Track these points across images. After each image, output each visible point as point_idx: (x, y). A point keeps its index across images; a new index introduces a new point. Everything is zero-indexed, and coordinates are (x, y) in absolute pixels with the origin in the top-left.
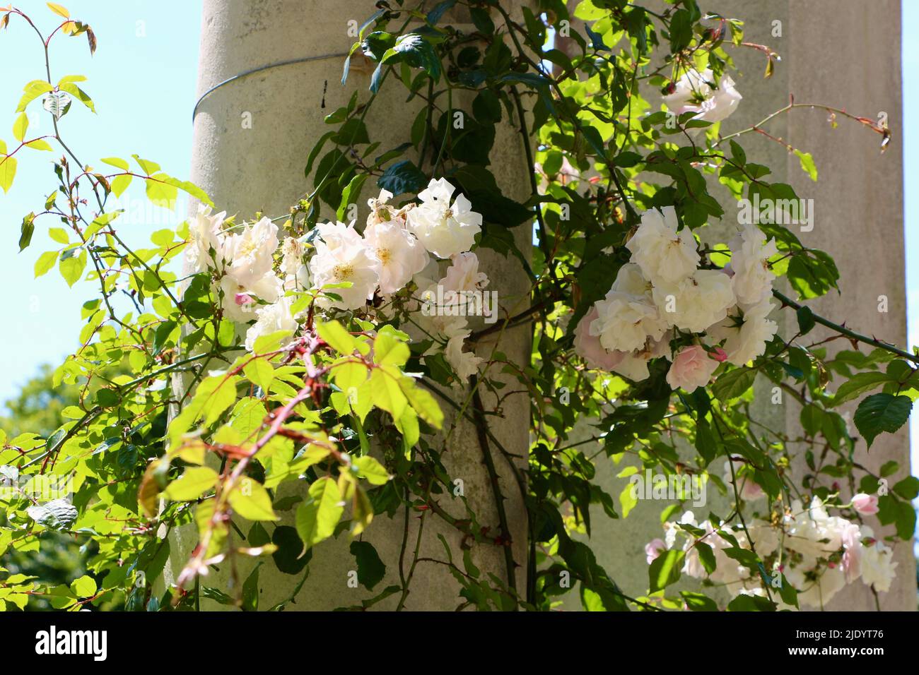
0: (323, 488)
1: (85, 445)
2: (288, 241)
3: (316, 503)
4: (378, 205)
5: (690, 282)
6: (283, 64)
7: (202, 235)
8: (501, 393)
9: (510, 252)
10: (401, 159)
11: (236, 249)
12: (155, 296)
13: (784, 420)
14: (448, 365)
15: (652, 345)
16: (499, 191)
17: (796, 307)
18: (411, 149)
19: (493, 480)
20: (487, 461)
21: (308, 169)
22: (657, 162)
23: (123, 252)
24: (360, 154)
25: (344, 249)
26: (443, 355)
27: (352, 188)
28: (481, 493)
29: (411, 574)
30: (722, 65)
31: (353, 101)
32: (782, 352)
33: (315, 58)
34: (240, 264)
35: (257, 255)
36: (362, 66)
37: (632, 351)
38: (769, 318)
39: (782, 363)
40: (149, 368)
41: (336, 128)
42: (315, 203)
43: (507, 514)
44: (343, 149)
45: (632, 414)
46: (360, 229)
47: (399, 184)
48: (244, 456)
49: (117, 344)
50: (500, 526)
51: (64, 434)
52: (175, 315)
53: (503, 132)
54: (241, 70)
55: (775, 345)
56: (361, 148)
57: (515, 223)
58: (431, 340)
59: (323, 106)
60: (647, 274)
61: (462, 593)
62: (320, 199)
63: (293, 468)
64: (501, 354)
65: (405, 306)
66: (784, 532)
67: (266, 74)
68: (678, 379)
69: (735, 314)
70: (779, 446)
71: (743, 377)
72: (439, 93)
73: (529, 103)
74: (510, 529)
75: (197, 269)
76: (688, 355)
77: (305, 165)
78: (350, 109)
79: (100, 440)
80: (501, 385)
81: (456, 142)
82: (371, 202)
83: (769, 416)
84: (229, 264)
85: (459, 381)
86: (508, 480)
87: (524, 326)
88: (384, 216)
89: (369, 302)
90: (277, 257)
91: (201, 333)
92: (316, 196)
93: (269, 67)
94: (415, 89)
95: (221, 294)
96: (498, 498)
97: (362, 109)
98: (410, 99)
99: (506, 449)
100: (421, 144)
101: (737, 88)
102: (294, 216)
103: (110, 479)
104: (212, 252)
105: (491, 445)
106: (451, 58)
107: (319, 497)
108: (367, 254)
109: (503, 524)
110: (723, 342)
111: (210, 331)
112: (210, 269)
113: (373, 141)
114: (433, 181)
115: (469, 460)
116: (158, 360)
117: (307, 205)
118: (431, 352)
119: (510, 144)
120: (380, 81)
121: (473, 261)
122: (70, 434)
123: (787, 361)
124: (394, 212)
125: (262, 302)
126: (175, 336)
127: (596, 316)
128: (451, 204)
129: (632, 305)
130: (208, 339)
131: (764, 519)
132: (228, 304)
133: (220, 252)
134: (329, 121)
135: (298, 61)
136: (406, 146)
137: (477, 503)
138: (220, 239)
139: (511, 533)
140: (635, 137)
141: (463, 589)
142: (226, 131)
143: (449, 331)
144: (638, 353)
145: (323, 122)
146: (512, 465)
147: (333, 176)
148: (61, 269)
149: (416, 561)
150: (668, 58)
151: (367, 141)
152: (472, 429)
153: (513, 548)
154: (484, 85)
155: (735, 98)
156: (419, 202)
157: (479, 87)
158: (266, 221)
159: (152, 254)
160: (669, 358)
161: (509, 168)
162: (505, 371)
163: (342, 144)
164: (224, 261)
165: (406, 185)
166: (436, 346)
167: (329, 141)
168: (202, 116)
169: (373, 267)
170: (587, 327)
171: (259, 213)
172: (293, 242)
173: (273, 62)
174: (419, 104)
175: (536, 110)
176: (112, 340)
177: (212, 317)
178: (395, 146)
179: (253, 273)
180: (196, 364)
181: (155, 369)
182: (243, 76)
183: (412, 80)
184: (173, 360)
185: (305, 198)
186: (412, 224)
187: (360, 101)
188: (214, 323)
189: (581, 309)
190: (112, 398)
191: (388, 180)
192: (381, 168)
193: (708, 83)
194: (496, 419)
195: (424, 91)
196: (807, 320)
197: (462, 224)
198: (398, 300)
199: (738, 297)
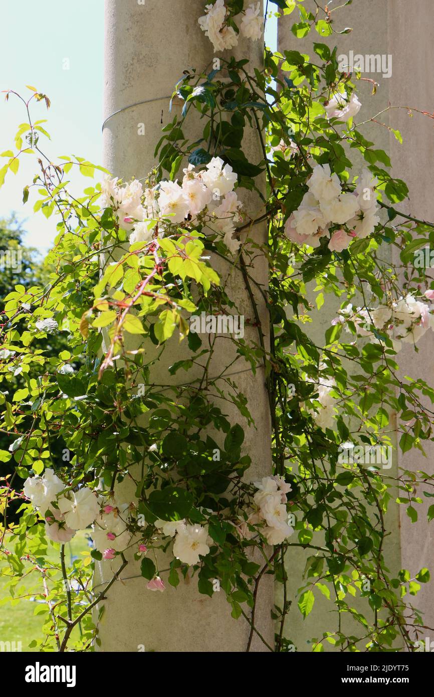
0: (166, 315)
1: (59, 292)
2: (147, 190)
3: (163, 322)
4: (188, 172)
5: (337, 200)
6: (142, 103)
7: (108, 190)
8: (252, 256)
9: (253, 189)
10: (200, 147)
11: (123, 196)
12: (88, 220)
13: (391, 257)
14: (225, 246)
15: (321, 230)
16: (246, 160)
17: (387, 208)
18: (204, 141)
19: (251, 296)
20: (248, 288)
21: (156, 154)
22: (320, 142)
23: (71, 201)
24: (180, 146)
25: (173, 194)
26: (222, 241)
27: (176, 163)
28: (245, 303)
29: (213, 344)
30: (351, 89)
31: (175, 120)
32: (381, 229)
33: (156, 100)
34: (126, 203)
35: (133, 198)
36: (178, 103)
37: (311, 234)
38: (376, 215)
39: (381, 235)
40: (88, 252)
41: (168, 133)
42: (160, 171)
43: (259, 312)
44: (172, 143)
45: (315, 262)
46: (180, 183)
47: (198, 160)
48: (127, 307)
49: (72, 242)
50: (255, 318)
51: (51, 287)
52: (97, 228)
53: (248, 130)
54: (123, 107)
55: (378, 228)
56: (180, 142)
57: (256, 175)
58: (216, 234)
59: (162, 122)
60: (317, 197)
61: (238, 351)
62: (162, 168)
63: (151, 307)
64: (250, 239)
65: (203, 219)
66: (392, 310)
67: (134, 108)
68: (333, 246)
69: (360, 214)
70: (390, 270)
71: (364, 243)
72: (216, 113)
73: (260, 114)
74: (260, 319)
75: (107, 206)
76: (338, 235)
77: (154, 152)
78: (174, 124)
79: (66, 289)
80: (252, 253)
81: (225, 137)
82: (184, 170)
83: (384, 256)
84: (120, 203)
85: (231, 253)
86: (258, 296)
87: (263, 222)
88: (191, 177)
89: (186, 219)
90: (143, 198)
91: (110, 235)
92: (160, 167)
93: (135, 105)
94: (204, 112)
95: (118, 218)
96: (254, 305)
97: (179, 123)
98: (202, 118)
99: (257, 282)
100: (209, 138)
101: (359, 100)
102: (150, 177)
103: (72, 308)
104: (112, 198)
105: (249, 280)
106: (221, 95)
107: (164, 319)
108: (183, 196)
109: (257, 317)
110: (354, 227)
111: (114, 234)
112: (111, 206)
113: (186, 139)
114: (213, 158)
115: (239, 288)
116: (92, 248)
117: (156, 172)
118: (217, 240)
119: (252, 135)
120: (186, 111)
121: (234, 196)
122: (53, 287)
123: (384, 234)
124: (196, 175)
125: (136, 221)
126: (99, 237)
127: (294, 218)
128: (222, 169)
129: (310, 212)
130: (114, 238)
131: (384, 305)
132: (121, 222)
133: (116, 198)
134: (164, 130)
135: (148, 101)
136: (202, 140)
137: (244, 308)
138: (116, 190)
139: (261, 321)
140: (312, 128)
141: (238, 349)
142: (117, 137)
143: (225, 229)
144: (314, 235)
145: (161, 131)
146: (260, 289)
147: (168, 157)
148: (43, 210)
149: (216, 337)
150: (324, 89)
151: (183, 139)
152: (240, 273)
153: (262, 327)
154: (237, 109)
155: (358, 105)
156: (207, 169)
157: (234, 110)
158: (136, 181)
159: (85, 199)
160: (329, 237)
161: (252, 147)
162: (253, 247)
163: (171, 140)
164: (118, 202)
165: (202, 160)
166: (219, 237)
167: (165, 140)
168: (106, 130)
169: (187, 202)
170: (291, 223)
171: (133, 177)
172: (149, 191)
173: (137, 102)
174: (206, 120)
175: (263, 118)
176: (70, 240)
177: (114, 228)
178: (197, 140)
179: (132, 206)
180: (110, 249)
181: (91, 253)
182: (123, 110)
183: (202, 109)
184: (100, 247)
185: (154, 168)
186: (204, 180)
187: (179, 119)
188: (116, 231)
189: (288, 215)
190: (71, 269)
191: (193, 158)
192: (190, 151)
193: (345, 99)
194: (251, 268)
195: (209, 113)
196: (392, 214)
197: (228, 179)
198: (199, 217)
199: (360, 206)
